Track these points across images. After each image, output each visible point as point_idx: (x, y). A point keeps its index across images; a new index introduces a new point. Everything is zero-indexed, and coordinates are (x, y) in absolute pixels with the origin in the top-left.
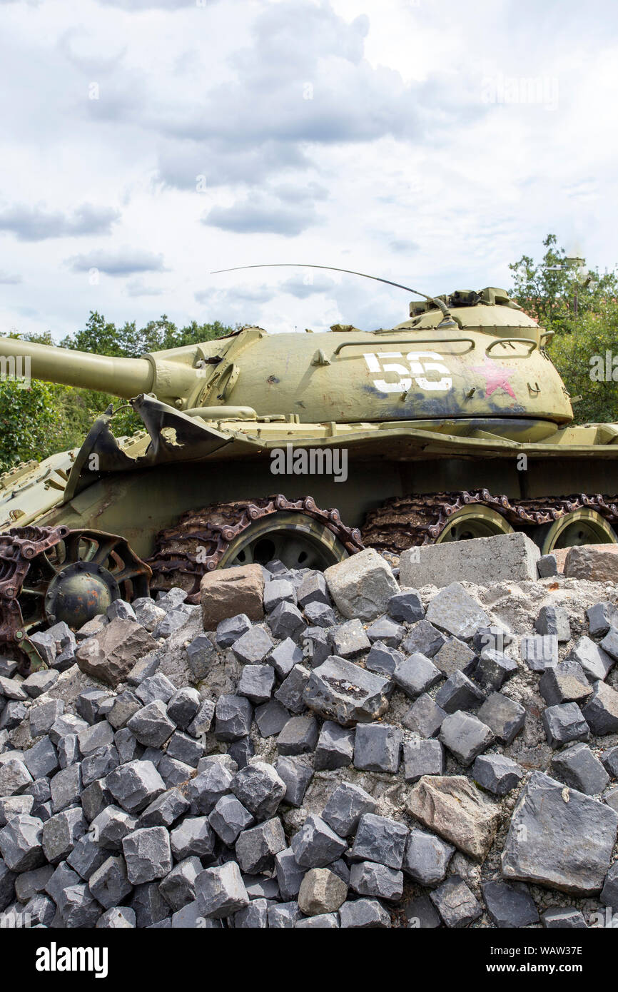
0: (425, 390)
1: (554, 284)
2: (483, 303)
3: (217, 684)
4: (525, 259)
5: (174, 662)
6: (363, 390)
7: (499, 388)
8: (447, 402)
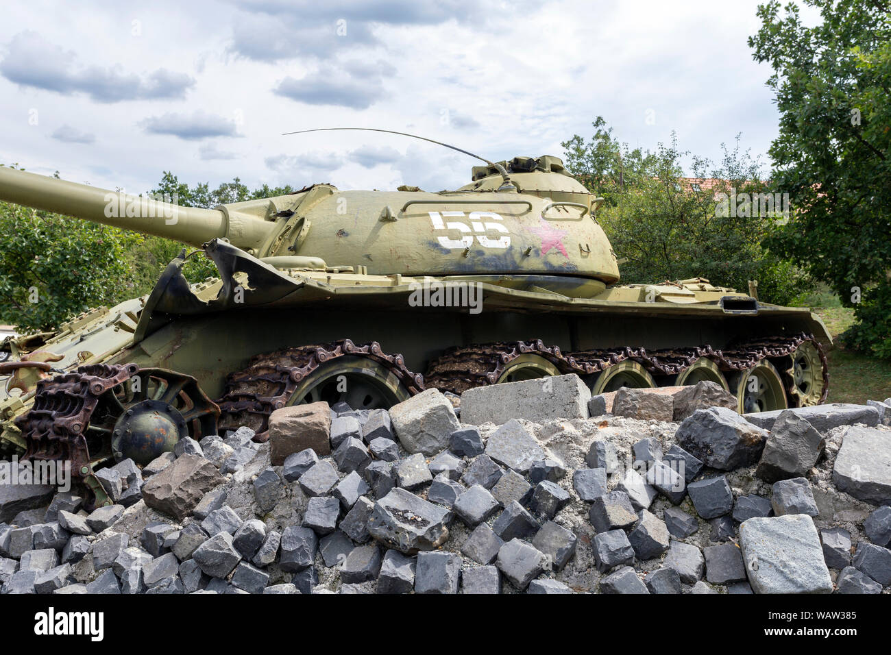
0: (485, 248)
1: (602, 162)
2: (540, 170)
3: (283, 517)
4: (576, 138)
5: (240, 496)
6: (428, 245)
7: (553, 247)
8: (506, 259)
